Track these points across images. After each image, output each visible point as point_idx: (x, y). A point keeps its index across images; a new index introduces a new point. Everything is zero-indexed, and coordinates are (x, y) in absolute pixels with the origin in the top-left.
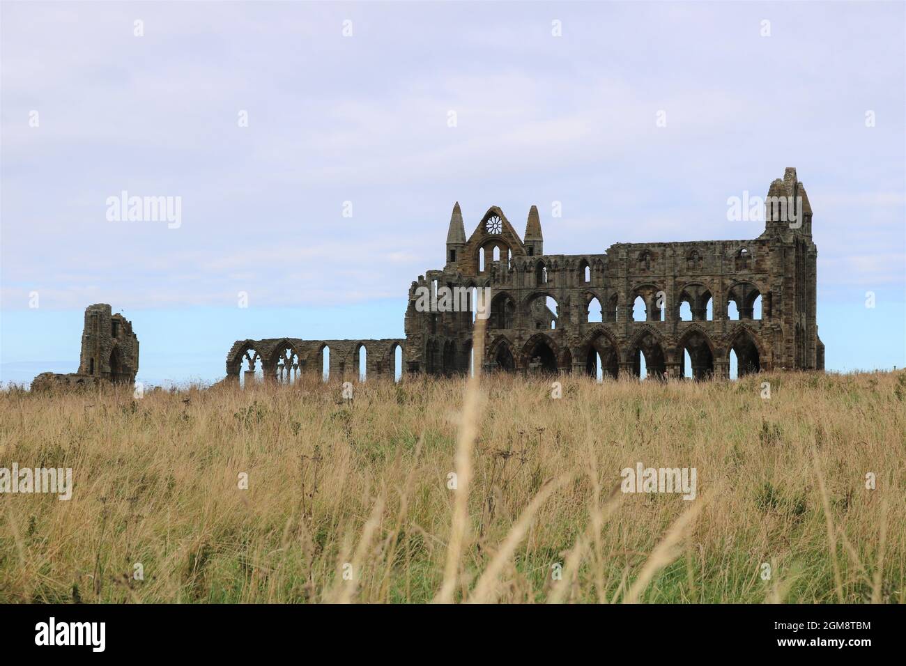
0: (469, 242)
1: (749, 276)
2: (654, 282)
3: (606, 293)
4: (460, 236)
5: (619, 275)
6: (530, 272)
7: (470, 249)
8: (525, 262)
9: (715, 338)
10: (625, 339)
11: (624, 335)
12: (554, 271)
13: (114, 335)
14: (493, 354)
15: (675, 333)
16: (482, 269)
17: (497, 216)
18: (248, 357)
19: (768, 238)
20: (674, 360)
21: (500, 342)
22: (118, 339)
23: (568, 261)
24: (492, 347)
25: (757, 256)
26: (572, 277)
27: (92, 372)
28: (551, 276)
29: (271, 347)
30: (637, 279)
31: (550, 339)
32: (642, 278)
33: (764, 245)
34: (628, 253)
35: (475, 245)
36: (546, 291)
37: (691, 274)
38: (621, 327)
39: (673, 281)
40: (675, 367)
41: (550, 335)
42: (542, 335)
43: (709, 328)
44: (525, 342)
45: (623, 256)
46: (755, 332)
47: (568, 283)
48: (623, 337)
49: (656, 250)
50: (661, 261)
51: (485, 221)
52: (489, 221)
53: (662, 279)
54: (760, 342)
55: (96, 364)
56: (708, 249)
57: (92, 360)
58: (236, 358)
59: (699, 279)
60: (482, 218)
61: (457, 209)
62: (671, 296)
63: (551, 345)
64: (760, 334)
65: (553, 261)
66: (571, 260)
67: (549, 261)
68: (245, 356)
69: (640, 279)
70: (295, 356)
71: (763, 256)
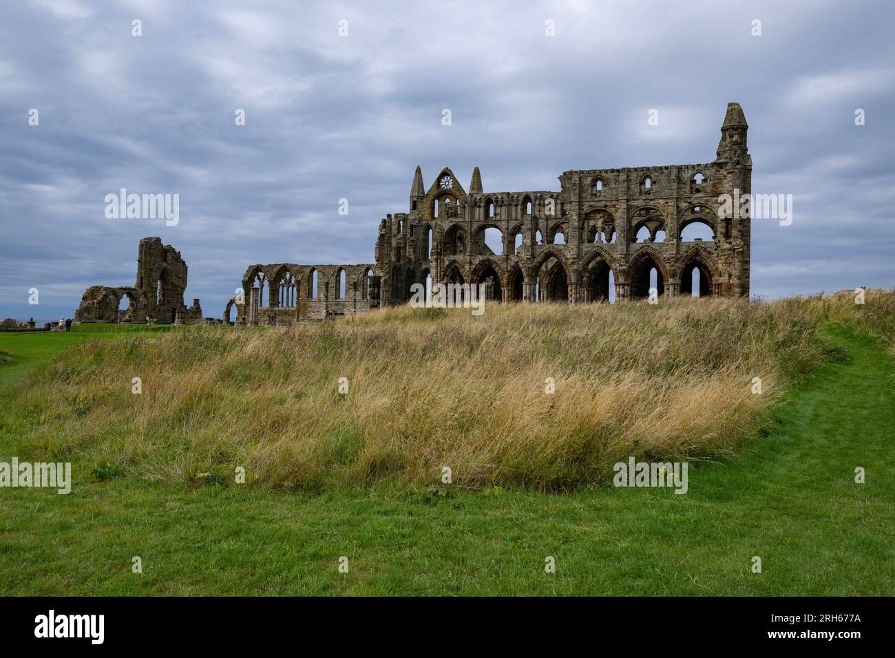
0: (427, 195)
1: (705, 198)
2: (606, 206)
3: (547, 224)
4: (421, 191)
5: (572, 200)
6: (479, 207)
7: (428, 200)
8: (476, 198)
9: (669, 259)
10: (576, 260)
11: (576, 256)
12: (501, 206)
13: (165, 260)
14: (447, 276)
15: (627, 254)
16: (436, 216)
17: (449, 175)
18: (259, 278)
19: (728, 160)
20: (625, 280)
21: (453, 266)
22: (168, 263)
23: (513, 197)
24: (446, 270)
25: (714, 180)
26: (516, 211)
27: (141, 287)
28: (498, 210)
29: (275, 270)
30: (589, 204)
31: (496, 263)
32: (594, 203)
33: (721, 168)
34: (580, 179)
35: (431, 197)
36: (493, 223)
37: (644, 198)
38: (572, 249)
39: (626, 205)
40: (626, 288)
41: (496, 260)
42: (489, 260)
43: (661, 250)
44: (474, 267)
45: (576, 181)
46: (710, 253)
47: (513, 216)
48: (574, 258)
49: (610, 175)
50: (613, 186)
51: (439, 179)
52: (442, 180)
53: (614, 203)
54: (715, 263)
55: (145, 281)
56: (662, 173)
57: (142, 278)
58: (249, 278)
59: (652, 202)
60: (437, 177)
61: (419, 171)
62: (623, 218)
63: (496, 269)
64: (715, 255)
65: (500, 197)
66: (516, 196)
67: (497, 198)
68: (256, 277)
69: (592, 203)
70: (293, 277)
71: (720, 179)
